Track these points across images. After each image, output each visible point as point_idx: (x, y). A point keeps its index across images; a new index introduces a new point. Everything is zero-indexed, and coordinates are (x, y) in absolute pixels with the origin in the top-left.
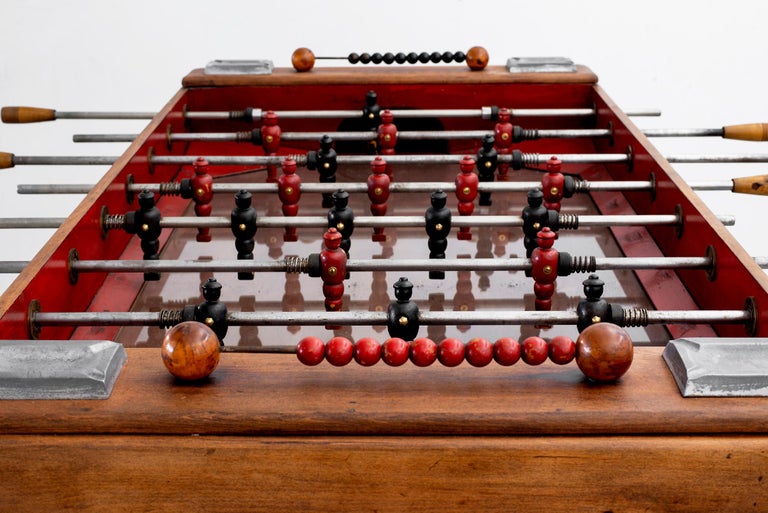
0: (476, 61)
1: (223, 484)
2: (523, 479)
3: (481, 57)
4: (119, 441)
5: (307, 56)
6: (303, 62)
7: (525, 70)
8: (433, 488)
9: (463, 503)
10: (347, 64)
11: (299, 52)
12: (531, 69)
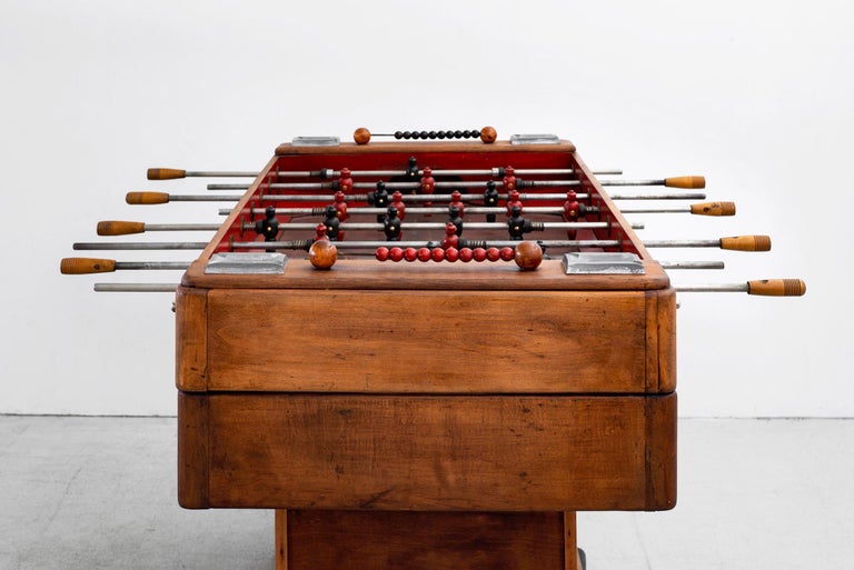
0: (488, 136)
1: (340, 314)
2: (487, 312)
3: (491, 133)
4: (290, 292)
5: (365, 133)
6: (362, 137)
7: (523, 143)
10: (394, 139)
11: (359, 131)
12: (527, 142)
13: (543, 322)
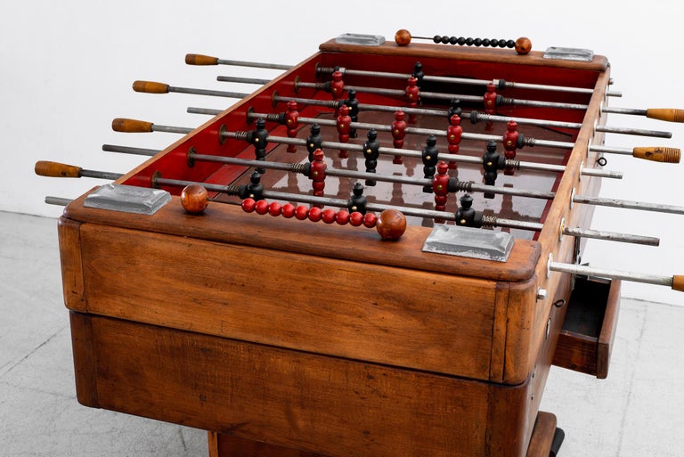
0: (522, 48)
3: (525, 45)
4: (151, 235)
5: (406, 35)
6: (403, 39)
7: (554, 57)
8: (290, 278)
9: (304, 288)
10: (432, 42)
11: (400, 33)
12: (559, 57)
13: (388, 298)
